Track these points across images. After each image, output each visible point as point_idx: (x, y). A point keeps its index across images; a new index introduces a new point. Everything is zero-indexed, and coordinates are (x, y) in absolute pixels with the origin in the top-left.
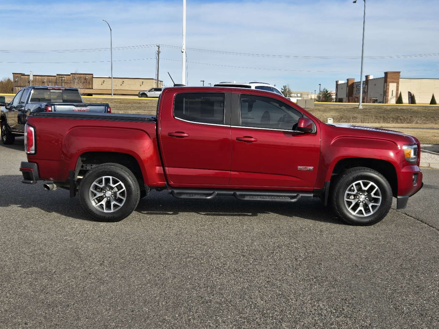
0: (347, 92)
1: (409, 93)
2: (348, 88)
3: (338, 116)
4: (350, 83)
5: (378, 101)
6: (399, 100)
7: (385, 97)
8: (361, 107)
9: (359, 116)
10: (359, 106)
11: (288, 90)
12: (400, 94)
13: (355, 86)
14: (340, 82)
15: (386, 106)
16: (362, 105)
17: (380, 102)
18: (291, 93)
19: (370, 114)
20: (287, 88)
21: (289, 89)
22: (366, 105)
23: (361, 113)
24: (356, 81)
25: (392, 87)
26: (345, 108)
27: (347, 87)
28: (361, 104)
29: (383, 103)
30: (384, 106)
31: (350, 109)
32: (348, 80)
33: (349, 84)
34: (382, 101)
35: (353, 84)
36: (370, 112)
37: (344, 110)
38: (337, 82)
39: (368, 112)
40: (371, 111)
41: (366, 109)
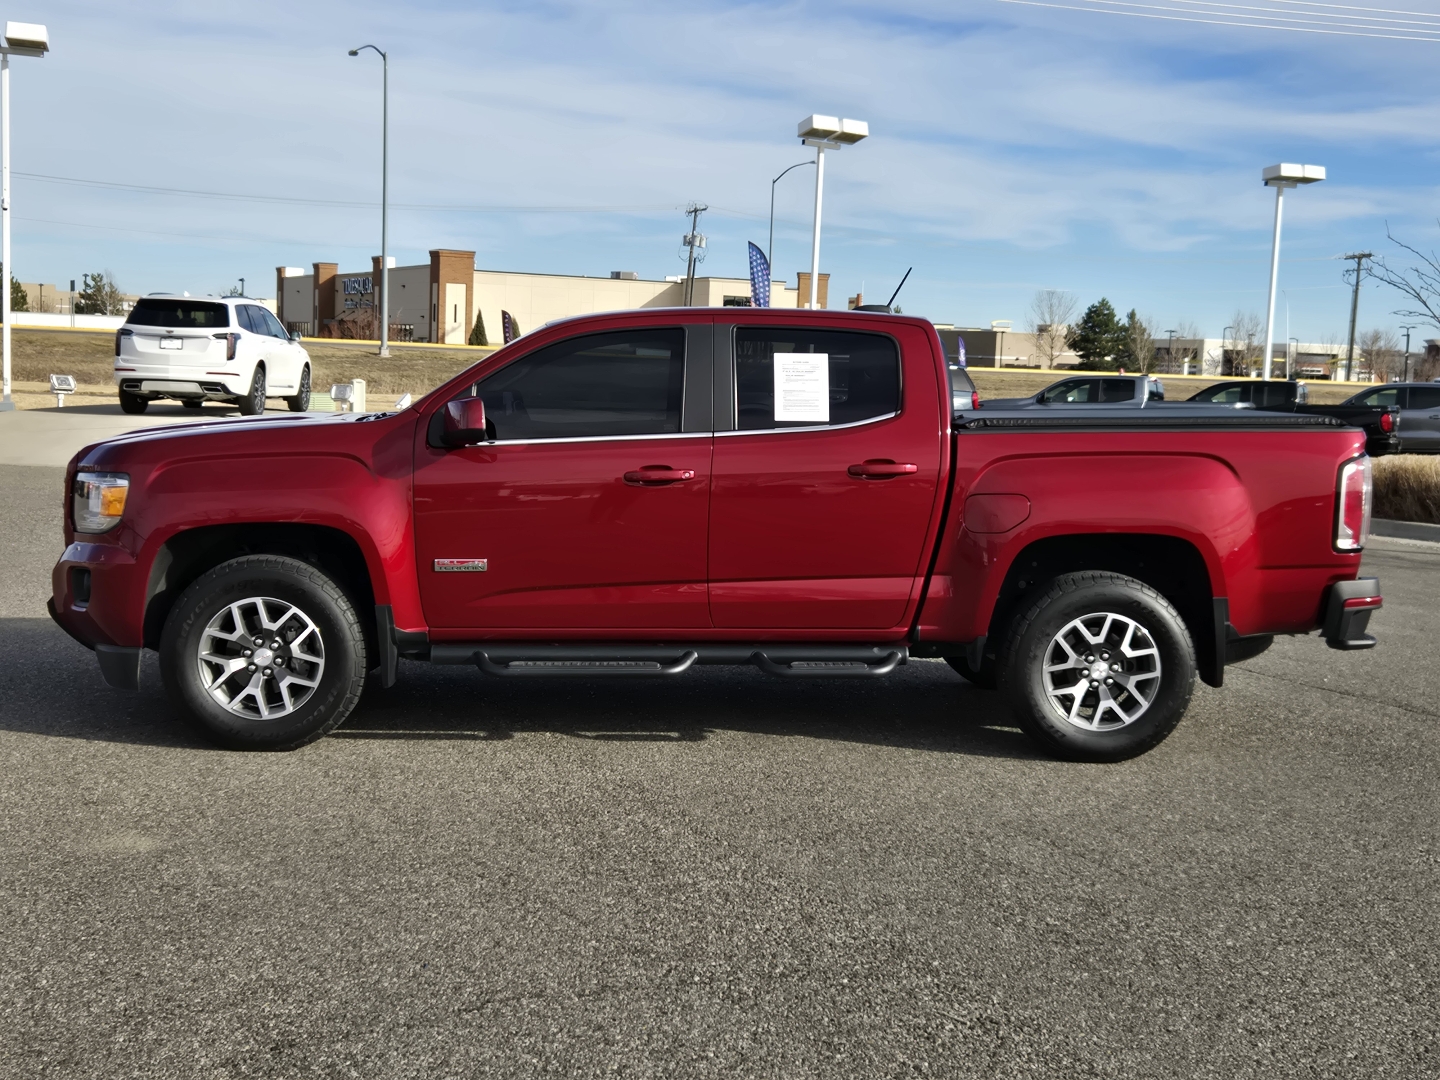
0: (317, 304)
1: (504, 314)
2: (317, 291)
3: (328, 376)
4: (323, 278)
5: (416, 335)
6: (477, 335)
7: (434, 324)
8: (385, 353)
9: (387, 377)
10: (380, 349)
11: (107, 289)
12: (479, 317)
13: (339, 286)
14: (291, 272)
15: (452, 352)
16: (389, 346)
17: (421, 340)
18: (122, 300)
19: (415, 374)
20: (105, 281)
21: (111, 286)
22: (399, 348)
23: (388, 370)
24: (340, 271)
25: (453, 294)
26: (342, 354)
27: (315, 288)
28: (387, 343)
29: (430, 341)
30: (448, 352)
31: (356, 356)
32: (316, 267)
33: (322, 280)
34: (427, 335)
35: (333, 280)
36: (412, 368)
37: (342, 360)
38: (280, 271)
39: (406, 365)
40: (417, 365)
41: (400, 358)
